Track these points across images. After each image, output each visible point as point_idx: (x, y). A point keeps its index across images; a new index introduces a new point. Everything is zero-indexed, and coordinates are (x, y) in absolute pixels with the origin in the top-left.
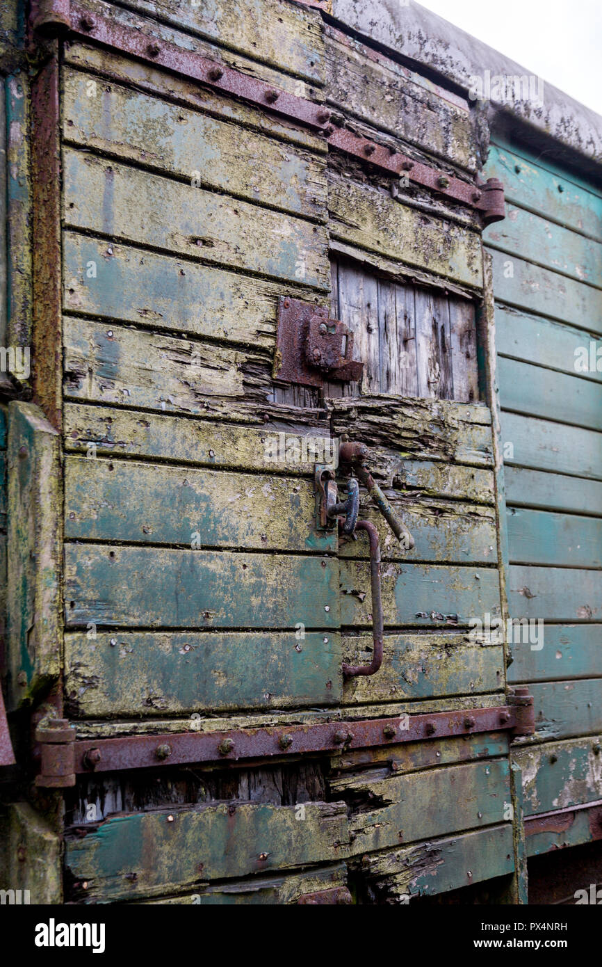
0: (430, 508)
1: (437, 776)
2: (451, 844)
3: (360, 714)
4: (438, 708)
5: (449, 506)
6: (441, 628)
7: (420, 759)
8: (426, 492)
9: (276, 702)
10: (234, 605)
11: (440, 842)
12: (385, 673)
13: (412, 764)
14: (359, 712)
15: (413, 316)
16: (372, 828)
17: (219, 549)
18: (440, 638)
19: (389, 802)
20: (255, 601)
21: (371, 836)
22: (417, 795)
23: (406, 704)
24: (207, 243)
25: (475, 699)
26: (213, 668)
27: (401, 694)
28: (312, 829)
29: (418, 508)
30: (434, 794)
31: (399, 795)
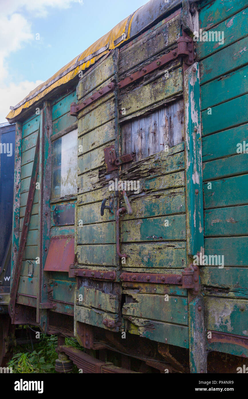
0: (154, 196)
1: (154, 297)
2: (158, 324)
3: (130, 271)
4: (156, 272)
5: (162, 193)
6: (157, 242)
7: (149, 290)
8: (153, 190)
9: (104, 264)
10: (97, 238)
11: (154, 322)
12: (137, 257)
13: (146, 290)
14: (130, 270)
15: (157, 122)
16: (132, 308)
17: (96, 223)
18: (156, 246)
19: (137, 302)
20: (101, 236)
21: (132, 311)
22: (147, 302)
23: (145, 269)
24: (94, 144)
25: (172, 270)
26: (94, 254)
27: (142, 265)
28: (108, 301)
29: (149, 197)
30: (153, 304)
31: (141, 300)
